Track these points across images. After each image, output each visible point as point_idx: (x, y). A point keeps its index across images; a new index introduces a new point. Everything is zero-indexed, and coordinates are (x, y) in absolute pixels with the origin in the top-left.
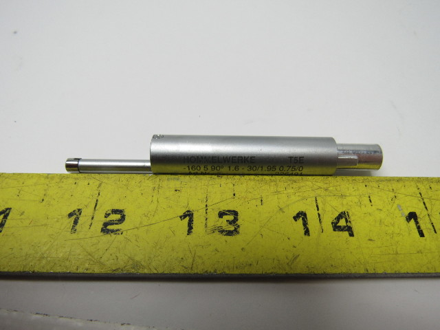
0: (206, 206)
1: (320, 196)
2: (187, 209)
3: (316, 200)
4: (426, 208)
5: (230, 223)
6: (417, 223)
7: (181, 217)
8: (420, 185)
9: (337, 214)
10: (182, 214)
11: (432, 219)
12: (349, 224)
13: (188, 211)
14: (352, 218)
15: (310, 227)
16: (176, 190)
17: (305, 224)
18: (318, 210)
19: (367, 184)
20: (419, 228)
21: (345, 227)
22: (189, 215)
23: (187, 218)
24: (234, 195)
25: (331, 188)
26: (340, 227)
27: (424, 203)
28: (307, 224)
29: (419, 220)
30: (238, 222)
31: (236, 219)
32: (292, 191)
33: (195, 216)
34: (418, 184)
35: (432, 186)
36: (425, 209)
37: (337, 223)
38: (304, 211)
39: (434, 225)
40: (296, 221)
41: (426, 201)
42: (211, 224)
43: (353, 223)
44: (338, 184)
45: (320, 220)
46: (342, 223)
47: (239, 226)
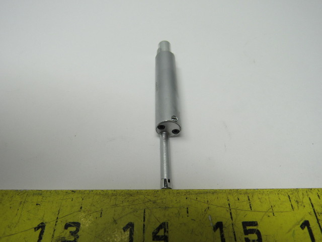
0: (57, 218)
1: (148, 208)
2: (42, 222)
3: (145, 212)
4: (232, 218)
5: (72, 233)
6: (222, 231)
7: (35, 229)
8: (230, 197)
9: (158, 225)
10: (36, 226)
11: (235, 228)
12: (166, 234)
13: (42, 223)
14: (170, 228)
15: (134, 237)
16: (37, 204)
17: (131, 234)
18: (144, 221)
19: (188, 196)
20: (222, 236)
21: (162, 236)
22: (41, 227)
23: (40, 230)
24: (81, 208)
25: (158, 201)
26: (158, 236)
27: (231, 213)
28: (133, 234)
29: (224, 229)
30: (79, 234)
31: (77, 230)
32: (128, 204)
33: (46, 228)
34: (229, 196)
35: (240, 197)
36: (230, 219)
37: (157, 233)
38: (132, 222)
39: (236, 234)
40: (124, 231)
41: (233, 211)
42: (57, 235)
43: (170, 232)
44: (165, 197)
45: (144, 230)
46: (161, 233)
47: (78, 237)
